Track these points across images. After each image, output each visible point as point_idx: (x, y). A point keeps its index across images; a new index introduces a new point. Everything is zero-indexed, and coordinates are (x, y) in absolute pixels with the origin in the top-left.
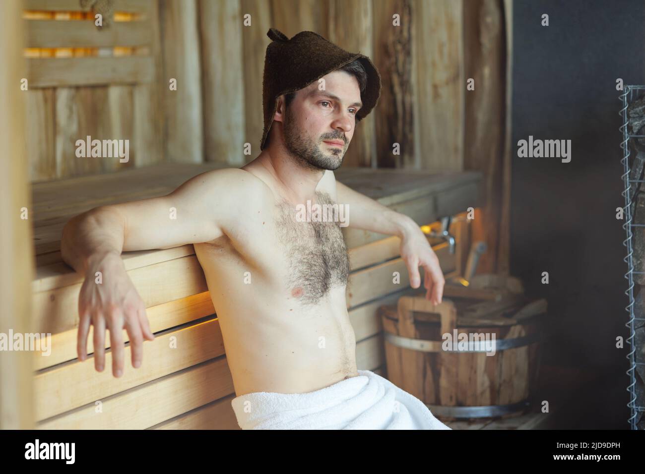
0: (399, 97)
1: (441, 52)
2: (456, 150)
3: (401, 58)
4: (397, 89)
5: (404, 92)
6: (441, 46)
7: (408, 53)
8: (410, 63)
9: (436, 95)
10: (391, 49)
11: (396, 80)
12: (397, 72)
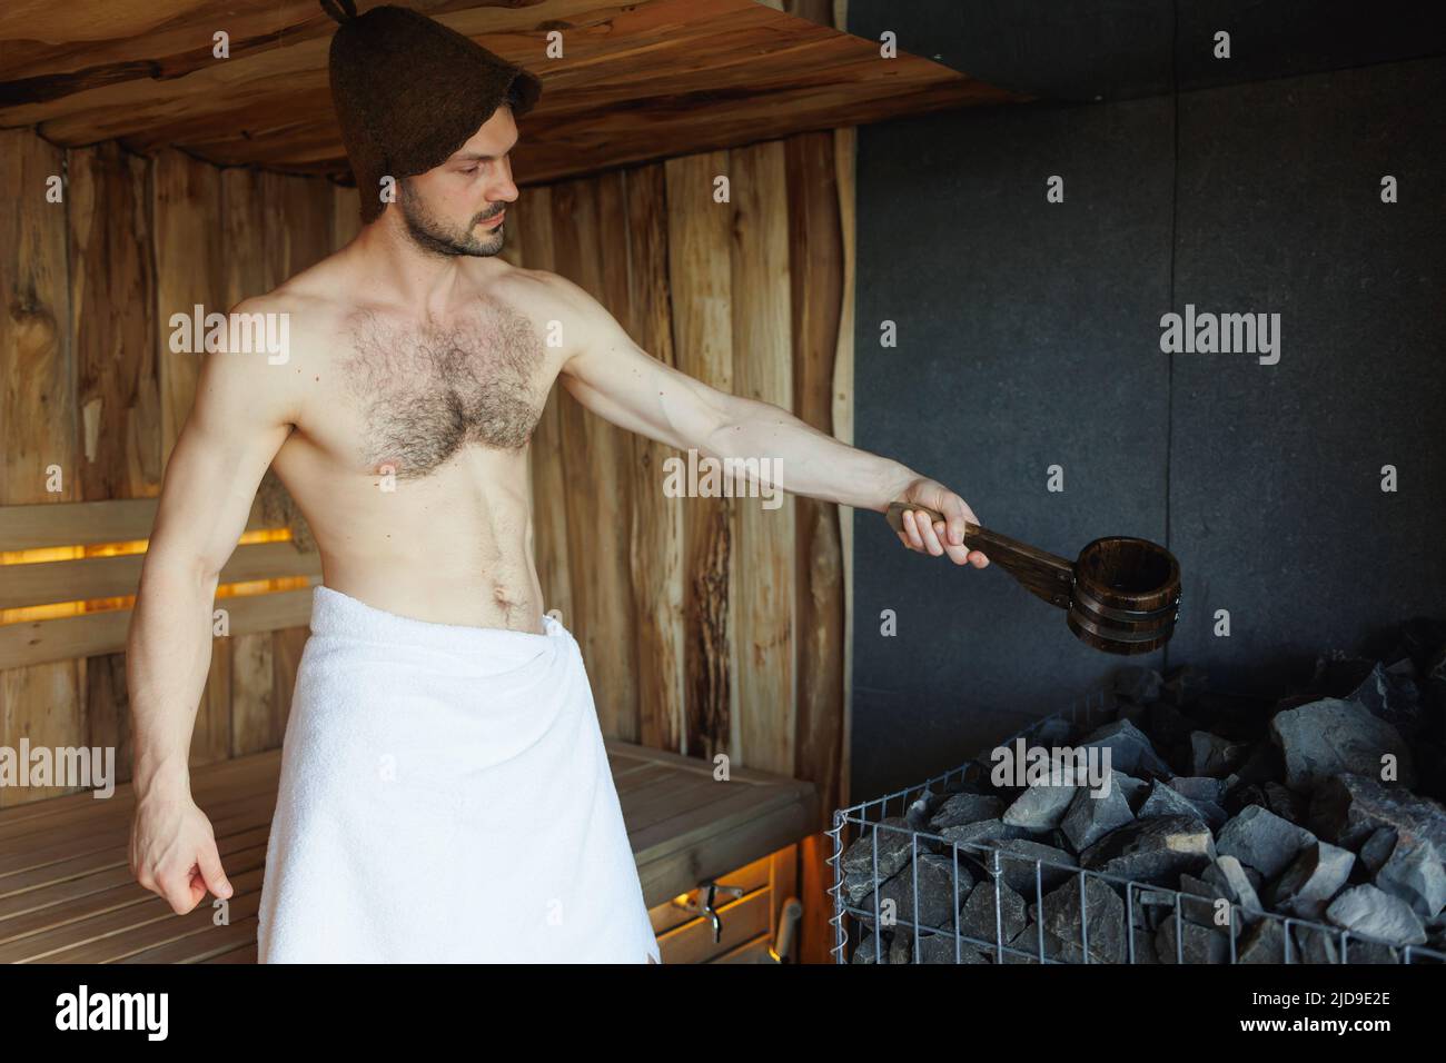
0: (711, 658)
1: (765, 599)
2: (785, 741)
3: (713, 603)
4: (708, 646)
5: (717, 652)
6: (765, 590)
7: (724, 596)
8: (727, 609)
9: (758, 660)
10: (701, 589)
11: (707, 633)
12: (708, 620)
